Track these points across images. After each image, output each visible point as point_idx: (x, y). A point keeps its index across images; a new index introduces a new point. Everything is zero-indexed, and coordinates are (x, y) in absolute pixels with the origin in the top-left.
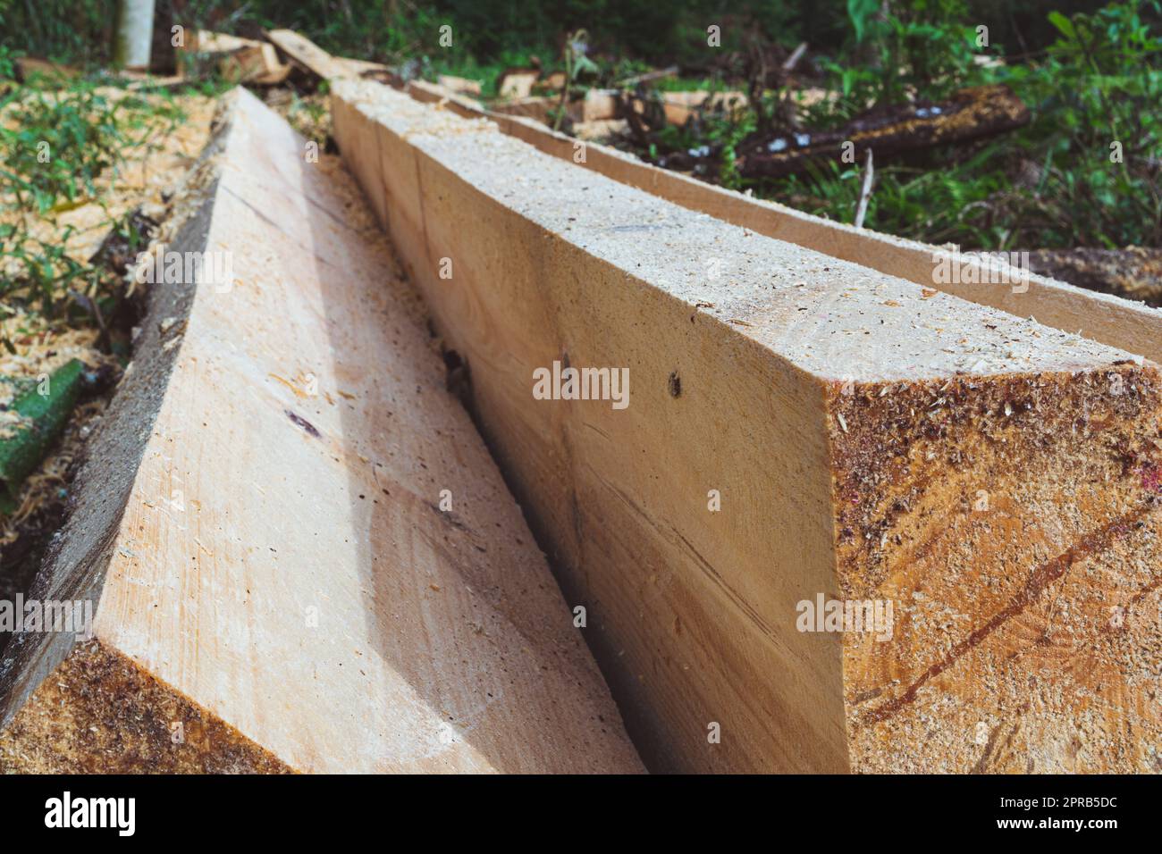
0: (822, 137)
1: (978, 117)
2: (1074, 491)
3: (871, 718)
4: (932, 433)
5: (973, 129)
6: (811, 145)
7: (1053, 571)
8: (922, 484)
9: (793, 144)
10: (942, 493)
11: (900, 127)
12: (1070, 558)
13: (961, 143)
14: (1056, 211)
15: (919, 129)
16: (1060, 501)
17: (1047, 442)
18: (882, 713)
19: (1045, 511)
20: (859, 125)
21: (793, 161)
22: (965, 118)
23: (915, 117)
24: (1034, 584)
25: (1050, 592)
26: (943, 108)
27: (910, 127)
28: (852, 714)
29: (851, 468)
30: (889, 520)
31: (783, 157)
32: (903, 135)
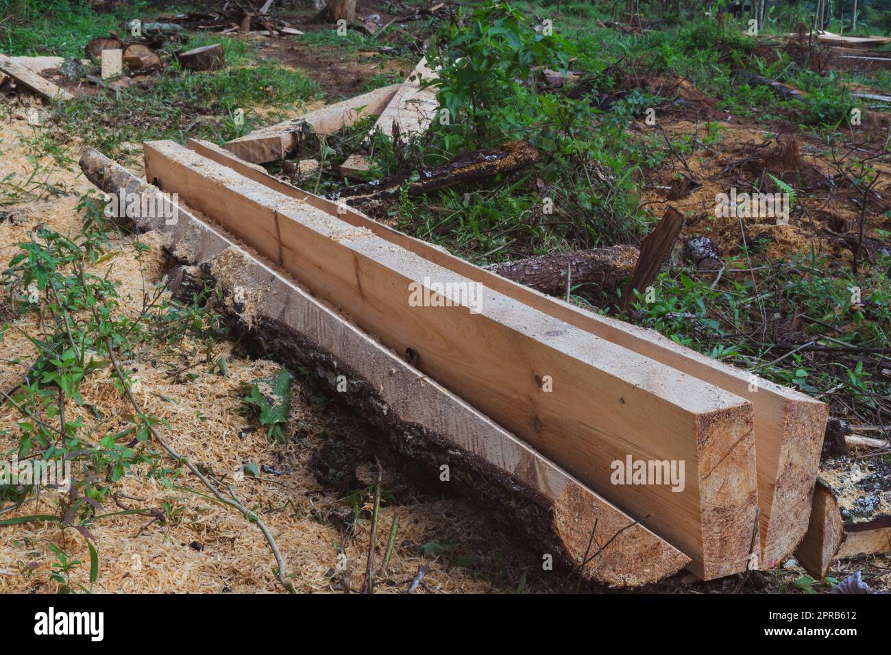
0: (438, 172)
1: (516, 159)
2: (738, 429)
3: (703, 479)
4: (714, 421)
5: (513, 165)
6: (433, 177)
7: (735, 446)
8: (712, 432)
9: (423, 177)
10: (716, 433)
11: (477, 165)
12: (738, 443)
13: (508, 173)
14: (563, 212)
15: (488, 167)
16: (736, 431)
17: (734, 420)
18: (705, 478)
19: (733, 434)
20: (456, 165)
21: (425, 187)
22: (510, 161)
23: (485, 160)
24: (731, 449)
25: (734, 450)
26: (498, 155)
27: (483, 166)
28: (700, 479)
29: (700, 430)
30: (707, 440)
31: (420, 184)
32: (479, 170)
